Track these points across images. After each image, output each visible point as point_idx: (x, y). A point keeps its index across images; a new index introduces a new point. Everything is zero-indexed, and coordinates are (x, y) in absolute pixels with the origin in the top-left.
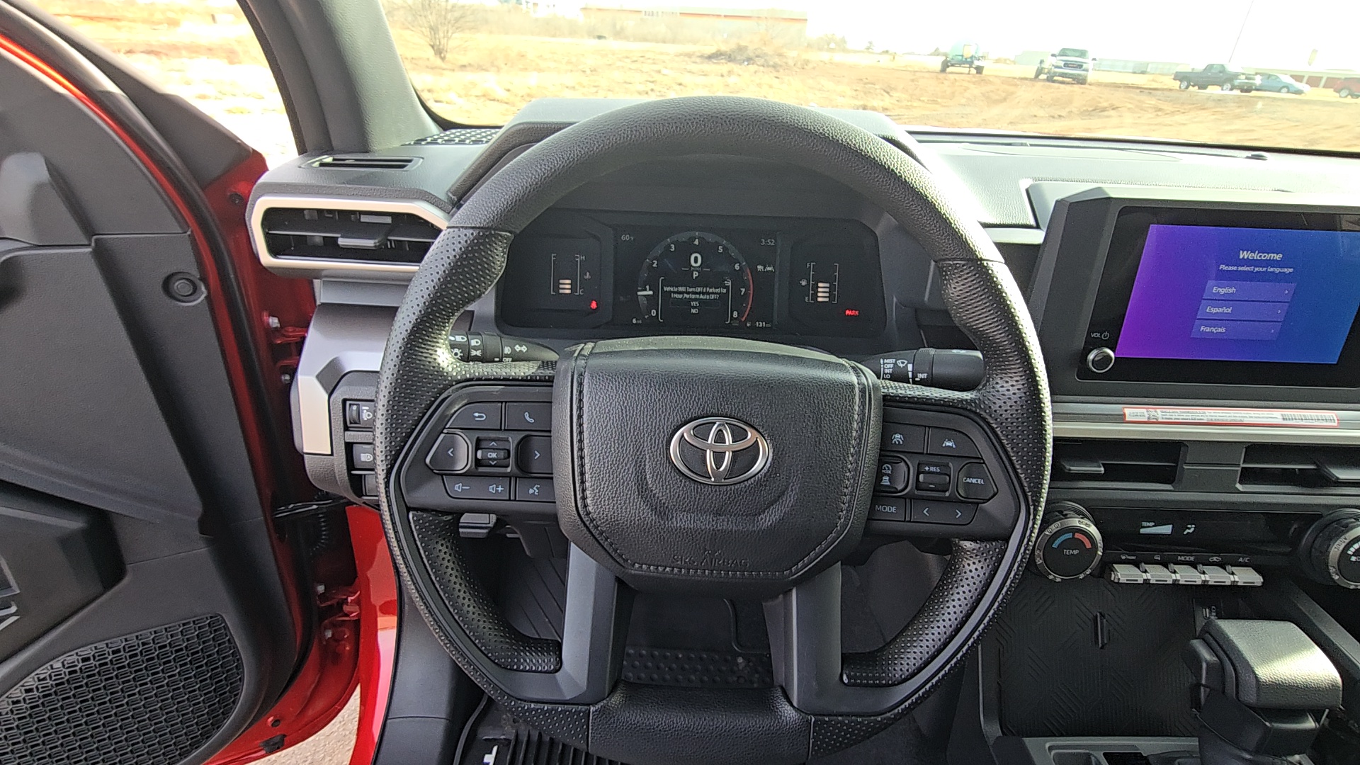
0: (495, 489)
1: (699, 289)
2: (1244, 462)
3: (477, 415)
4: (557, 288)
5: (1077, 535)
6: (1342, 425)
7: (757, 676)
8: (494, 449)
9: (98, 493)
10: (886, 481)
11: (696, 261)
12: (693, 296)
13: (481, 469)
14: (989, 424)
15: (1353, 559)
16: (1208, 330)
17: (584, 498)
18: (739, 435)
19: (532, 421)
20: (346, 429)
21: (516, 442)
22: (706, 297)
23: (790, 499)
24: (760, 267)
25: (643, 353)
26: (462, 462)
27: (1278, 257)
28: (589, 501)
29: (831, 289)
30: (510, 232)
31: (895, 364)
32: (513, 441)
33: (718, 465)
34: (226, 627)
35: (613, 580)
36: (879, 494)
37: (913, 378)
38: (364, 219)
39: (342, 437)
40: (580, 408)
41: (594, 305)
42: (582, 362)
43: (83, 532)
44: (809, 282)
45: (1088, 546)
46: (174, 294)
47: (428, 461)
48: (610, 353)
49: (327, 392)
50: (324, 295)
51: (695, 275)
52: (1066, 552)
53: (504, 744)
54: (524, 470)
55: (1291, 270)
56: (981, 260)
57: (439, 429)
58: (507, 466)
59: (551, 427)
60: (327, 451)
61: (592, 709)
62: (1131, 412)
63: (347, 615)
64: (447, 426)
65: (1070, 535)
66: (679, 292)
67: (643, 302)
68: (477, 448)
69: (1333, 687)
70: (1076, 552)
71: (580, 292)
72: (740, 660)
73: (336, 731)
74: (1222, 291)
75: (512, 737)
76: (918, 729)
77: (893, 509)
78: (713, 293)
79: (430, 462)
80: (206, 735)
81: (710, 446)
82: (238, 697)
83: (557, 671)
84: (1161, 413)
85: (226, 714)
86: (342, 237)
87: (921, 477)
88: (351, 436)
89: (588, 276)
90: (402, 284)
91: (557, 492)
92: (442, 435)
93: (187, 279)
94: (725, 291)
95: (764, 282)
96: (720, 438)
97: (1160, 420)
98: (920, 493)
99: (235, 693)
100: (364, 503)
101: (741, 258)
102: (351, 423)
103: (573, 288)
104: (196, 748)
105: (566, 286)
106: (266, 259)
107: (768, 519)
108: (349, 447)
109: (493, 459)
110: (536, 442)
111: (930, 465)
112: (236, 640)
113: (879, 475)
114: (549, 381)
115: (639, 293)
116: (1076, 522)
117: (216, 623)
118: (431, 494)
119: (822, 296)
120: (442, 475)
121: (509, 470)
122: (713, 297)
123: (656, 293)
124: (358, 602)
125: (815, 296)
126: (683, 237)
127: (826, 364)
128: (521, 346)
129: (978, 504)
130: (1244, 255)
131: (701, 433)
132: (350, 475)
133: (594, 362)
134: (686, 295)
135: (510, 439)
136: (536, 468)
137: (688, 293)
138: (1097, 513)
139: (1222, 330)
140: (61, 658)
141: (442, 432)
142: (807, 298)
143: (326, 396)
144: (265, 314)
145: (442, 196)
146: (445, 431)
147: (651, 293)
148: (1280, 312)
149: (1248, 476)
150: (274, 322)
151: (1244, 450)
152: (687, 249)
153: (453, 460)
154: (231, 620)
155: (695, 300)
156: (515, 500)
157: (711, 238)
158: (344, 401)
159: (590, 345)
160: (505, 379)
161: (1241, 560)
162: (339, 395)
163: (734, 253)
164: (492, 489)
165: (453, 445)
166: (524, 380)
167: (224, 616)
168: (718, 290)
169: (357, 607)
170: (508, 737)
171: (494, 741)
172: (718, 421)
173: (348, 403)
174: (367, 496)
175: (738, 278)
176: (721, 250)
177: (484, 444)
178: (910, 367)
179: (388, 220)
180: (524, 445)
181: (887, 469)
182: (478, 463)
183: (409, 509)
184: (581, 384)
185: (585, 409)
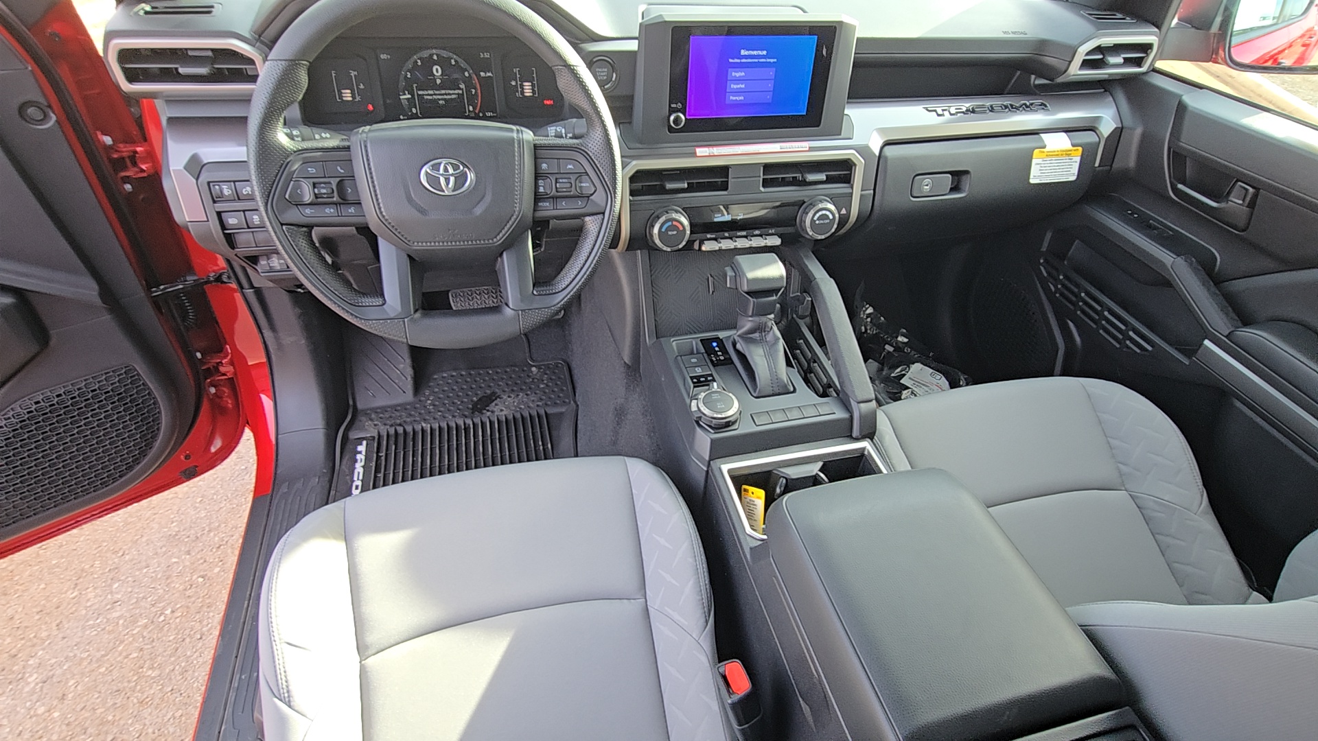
0: (330, 211)
1: (443, 92)
2: (764, 175)
3: (309, 169)
4: (341, 97)
5: (675, 223)
6: (811, 149)
7: (546, 376)
8: (324, 188)
9: (14, 277)
10: (541, 189)
11: (437, 71)
12: (440, 97)
13: (319, 200)
14: (588, 155)
15: (817, 222)
16: (734, 98)
17: (380, 209)
18: (455, 167)
19: (342, 171)
20: (214, 202)
21: (336, 184)
22: (449, 97)
23: (488, 198)
24: (482, 74)
25: (399, 128)
26: (308, 197)
27: (765, 53)
28: (383, 210)
29: (533, 85)
30: (307, 61)
31: (556, 130)
32: (334, 182)
33: (448, 184)
34: (138, 374)
35: (406, 256)
36: (538, 198)
37: (566, 136)
38: (190, 53)
39: (212, 210)
40: (368, 160)
41: (370, 107)
42: (364, 135)
43: (15, 306)
44: (517, 83)
45: (681, 228)
46: (26, 117)
47: (287, 197)
48: (380, 129)
49: (194, 177)
50: (165, 112)
51: (438, 81)
52: (670, 233)
53: (370, 440)
54: (344, 201)
55: (775, 60)
56: (570, 65)
57: (290, 179)
58: (333, 197)
59: (353, 173)
60: (203, 218)
61: (406, 320)
62: (701, 151)
63: (224, 375)
64: (294, 176)
65: (670, 223)
66: (429, 94)
67: (405, 103)
68: (314, 187)
69: (781, 277)
70: (675, 232)
71: (358, 98)
72: (534, 369)
73: (223, 507)
74: (738, 75)
75: (376, 435)
76: (625, 363)
77: (548, 204)
78: (453, 94)
79: (289, 197)
80: (143, 454)
81: (442, 175)
82: (160, 425)
83: (384, 304)
84: (716, 151)
85: (154, 437)
86: (182, 67)
87: (558, 185)
88: (220, 207)
89: (362, 86)
90: (246, 100)
91: (365, 210)
92: (292, 183)
93: (39, 107)
94: (460, 92)
95: (486, 83)
96: (446, 170)
97: (716, 154)
98: (559, 194)
99: (157, 420)
100: (236, 255)
101: (468, 68)
102: (217, 198)
103: (353, 96)
104: (137, 464)
105: (347, 95)
106: (126, 86)
107: (478, 211)
108: (219, 214)
109: (324, 194)
110: (347, 183)
111: (562, 178)
112: (148, 382)
113: (536, 186)
114: (348, 148)
115: (401, 97)
116: (675, 215)
117: (129, 370)
118: (294, 215)
119: (528, 92)
120: (297, 205)
121: (335, 199)
122: (453, 96)
123: (413, 95)
124: (232, 363)
125: (522, 93)
126: (425, 54)
127: (501, 129)
128: (325, 134)
129: (588, 197)
130: (743, 52)
131: (436, 167)
132: (224, 234)
133: (371, 135)
134: (434, 97)
135: (332, 182)
136: (350, 198)
137: (435, 94)
138: (687, 210)
139: (742, 98)
140: (19, 403)
141: (291, 180)
142: (517, 94)
143: (195, 181)
144: (99, 133)
145: (247, 35)
146: (293, 179)
147: (410, 96)
148: (770, 85)
149: (766, 183)
150: (108, 140)
151: (762, 168)
152: (429, 63)
153: (302, 196)
154: (141, 368)
155: (442, 99)
156: (342, 216)
157: (445, 54)
158: (209, 183)
159: (368, 127)
160: (322, 149)
161: (770, 232)
162: (204, 178)
163: (463, 64)
164: (327, 210)
165: (300, 187)
166: (333, 148)
167: (135, 366)
168: (456, 92)
169: (232, 367)
170: (373, 435)
171: (364, 439)
172: (444, 161)
173: (211, 184)
174: (238, 248)
175: (469, 83)
176: (453, 63)
177: (317, 185)
178: (563, 131)
179: (210, 54)
180: (340, 184)
181: (541, 182)
182: (316, 196)
183: (282, 224)
184: (366, 147)
185: (371, 160)
